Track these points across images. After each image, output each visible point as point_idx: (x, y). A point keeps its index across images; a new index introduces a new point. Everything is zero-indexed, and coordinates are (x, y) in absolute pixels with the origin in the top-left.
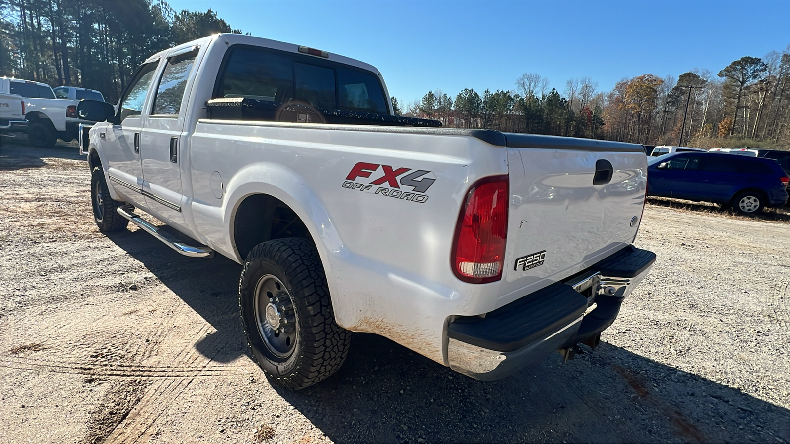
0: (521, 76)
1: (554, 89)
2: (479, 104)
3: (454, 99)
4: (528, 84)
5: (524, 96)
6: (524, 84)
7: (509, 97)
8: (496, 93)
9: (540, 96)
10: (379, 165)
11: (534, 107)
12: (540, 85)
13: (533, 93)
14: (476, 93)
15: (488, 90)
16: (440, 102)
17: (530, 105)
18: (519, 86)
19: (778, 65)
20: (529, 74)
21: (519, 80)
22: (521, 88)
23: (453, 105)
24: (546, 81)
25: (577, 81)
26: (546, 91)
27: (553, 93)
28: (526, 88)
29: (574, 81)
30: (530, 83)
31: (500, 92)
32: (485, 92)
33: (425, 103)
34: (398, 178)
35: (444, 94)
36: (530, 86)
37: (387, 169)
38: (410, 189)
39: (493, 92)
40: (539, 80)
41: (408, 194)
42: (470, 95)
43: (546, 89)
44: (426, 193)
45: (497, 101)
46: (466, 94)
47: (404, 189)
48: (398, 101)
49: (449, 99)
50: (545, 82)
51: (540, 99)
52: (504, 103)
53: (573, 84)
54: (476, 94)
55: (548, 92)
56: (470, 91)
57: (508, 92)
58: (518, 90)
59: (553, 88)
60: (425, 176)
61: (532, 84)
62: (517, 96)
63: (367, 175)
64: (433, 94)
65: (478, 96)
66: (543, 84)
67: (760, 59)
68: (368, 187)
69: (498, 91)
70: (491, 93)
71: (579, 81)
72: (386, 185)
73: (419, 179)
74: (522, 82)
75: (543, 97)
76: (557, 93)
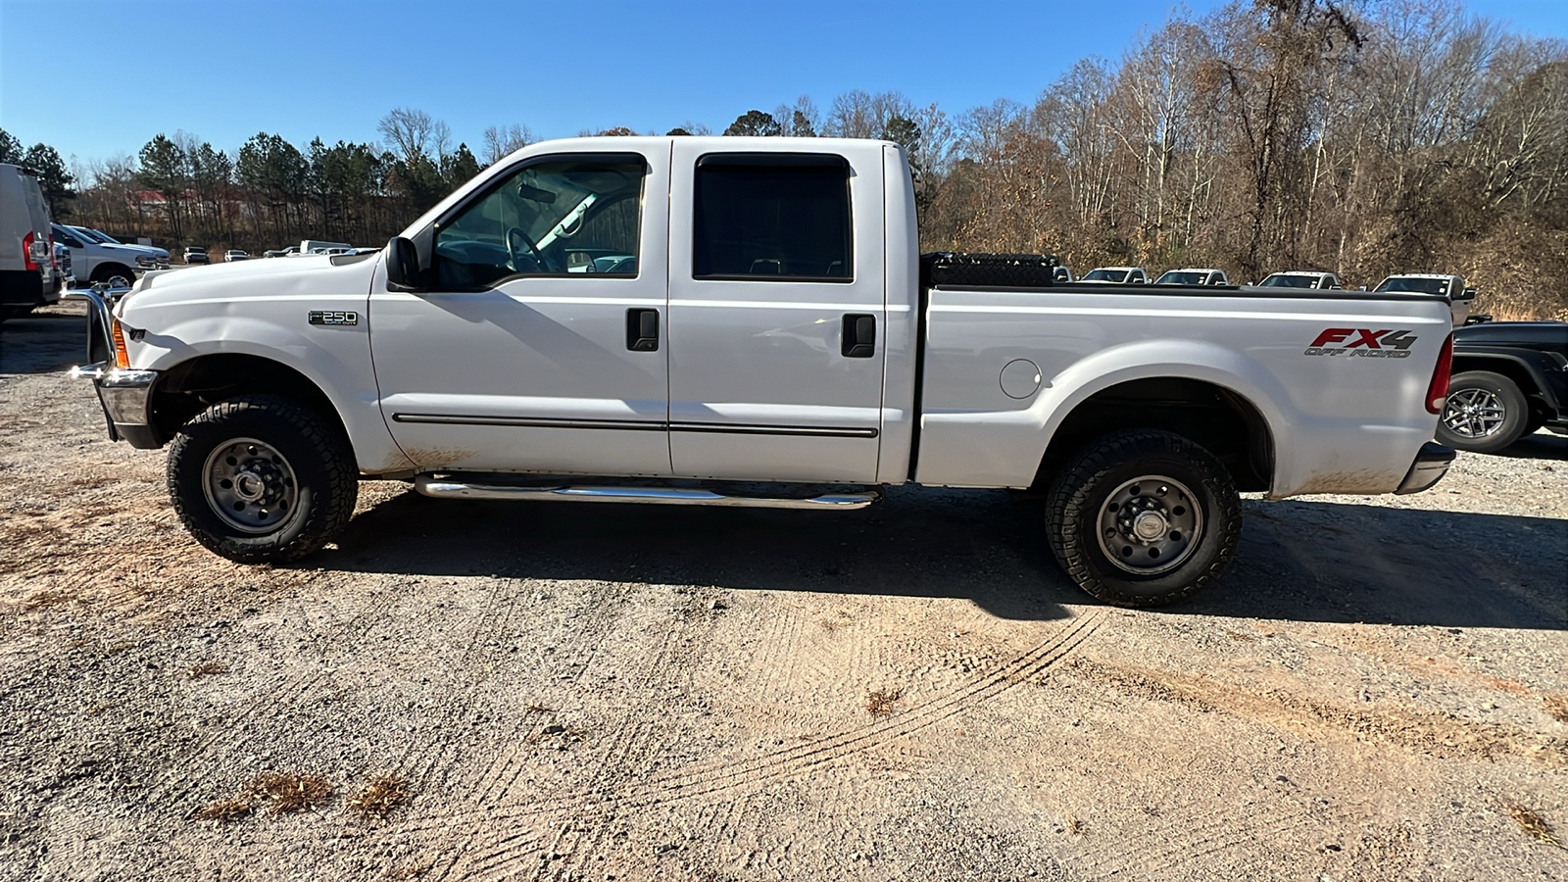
0: (389, 114)
1: (463, 146)
2: (302, 171)
3: (233, 158)
4: (406, 132)
5: (403, 157)
6: (397, 131)
7: (370, 156)
8: (338, 149)
9: (436, 158)
10: (1354, 330)
11: (429, 181)
12: (433, 135)
13: (423, 152)
14: (290, 146)
15: (318, 139)
16: (197, 165)
17: (420, 177)
18: (388, 136)
19: (791, 127)
20: (404, 111)
21: (386, 122)
22: (392, 139)
23: (233, 171)
24: (444, 127)
25: (504, 131)
26: (447, 149)
27: (462, 153)
28: (405, 140)
29: (498, 132)
30: (410, 131)
31: (346, 146)
32: (313, 144)
33: (152, 163)
34: (1378, 340)
35: (201, 144)
36: (412, 137)
37: (1364, 333)
38: (1392, 348)
39: (330, 144)
40: (429, 126)
41: (1389, 352)
42: (275, 150)
43: (447, 143)
44: (1408, 349)
45: (346, 166)
46: (264, 148)
47: (1384, 348)
48: (61, 156)
49: (219, 157)
50: (441, 130)
51: (439, 166)
52: (362, 171)
53: (498, 137)
54: (288, 147)
55: (451, 150)
56: (273, 139)
57: (364, 147)
58: (386, 142)
59: (460, 144)
60: (1406, 335)
61: (416, 134)
62: (388, 156)
63: (1341, 340)
64: (169, 145)
65: (296, 153)
66: (437, 132)
67: (771, 116)
68: (1340, 351)
69: (340, 142)
70: (326, 148)
71: (508, 131)
72: (1365, 346)
73: (1402, 338)
74: (393, 128)
75: (445, 160)
76: (469, 154)
